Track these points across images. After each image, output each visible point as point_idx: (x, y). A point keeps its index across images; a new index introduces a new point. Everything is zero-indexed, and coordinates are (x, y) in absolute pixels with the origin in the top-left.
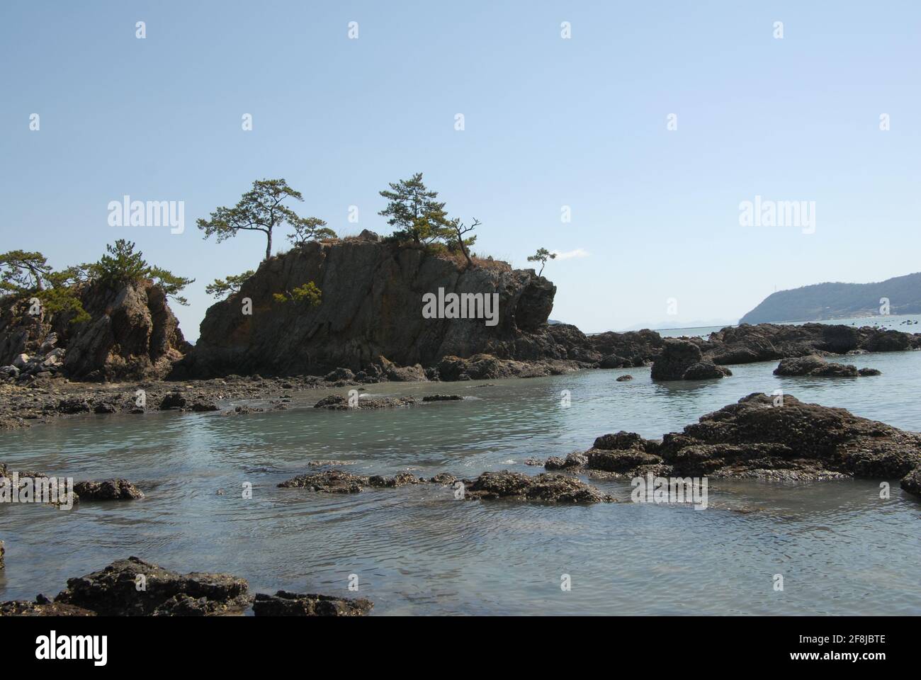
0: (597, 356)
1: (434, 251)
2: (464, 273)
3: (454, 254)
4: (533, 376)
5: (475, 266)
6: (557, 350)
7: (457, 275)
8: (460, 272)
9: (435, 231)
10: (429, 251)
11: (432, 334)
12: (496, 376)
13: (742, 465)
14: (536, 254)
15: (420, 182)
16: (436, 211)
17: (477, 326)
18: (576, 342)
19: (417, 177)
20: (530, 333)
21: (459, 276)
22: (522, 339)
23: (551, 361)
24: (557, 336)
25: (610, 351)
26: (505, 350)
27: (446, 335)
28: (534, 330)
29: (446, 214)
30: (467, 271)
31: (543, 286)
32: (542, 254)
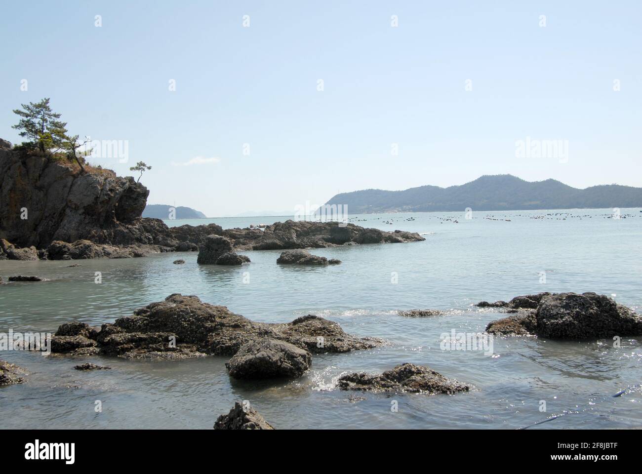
0: (175, 242)
1: (56, 159)
2: (77, 177)
3: (72, 163)
4: (120, 257)
5: (86, 173)
6: (146, 237)
7: (73, 178)
8: (75, 177)
9: (57, 143)
10: (51, 160)
11: (50, 222)
12: (92, 257)
13: (145, 348)
14: (136, 166)
15: (48, 105)
16: (59, 129)
17: (85, 218)
18: (160, 232)
19: (45, 101)
20: (126, 224)
21: (74, 180)
22: (119, 228)
23: (140, 246)
24: (147, 227)
25: (184, 239)
26: (105, 236)
27: (62, 223)
28: (130, 221)
29: (66, 131)
30: (80, 176)
31: (139, 190)
32: (141, 166)
